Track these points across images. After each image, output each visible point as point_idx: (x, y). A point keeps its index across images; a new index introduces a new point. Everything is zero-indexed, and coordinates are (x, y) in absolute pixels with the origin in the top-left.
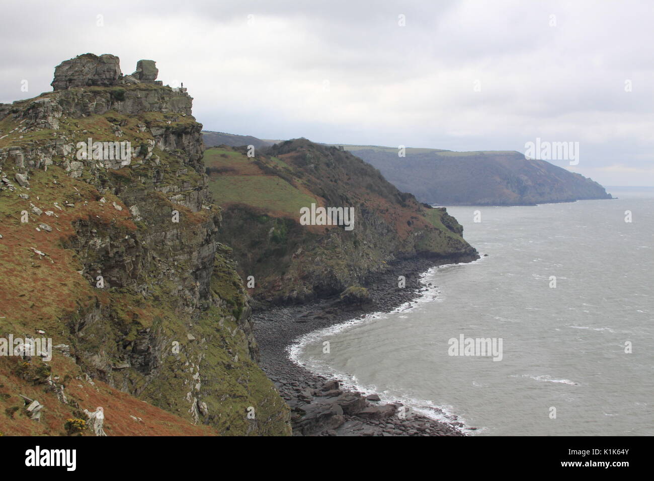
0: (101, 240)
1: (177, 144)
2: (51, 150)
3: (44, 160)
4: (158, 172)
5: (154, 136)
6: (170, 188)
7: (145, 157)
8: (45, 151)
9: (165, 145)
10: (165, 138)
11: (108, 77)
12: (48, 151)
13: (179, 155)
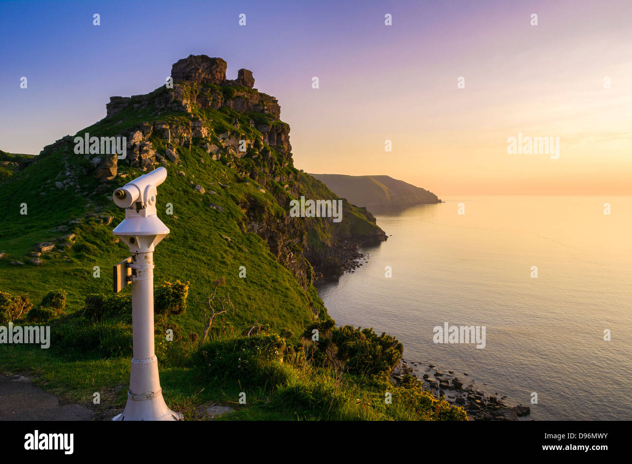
0: (259, 224)
1: (277, 142)
2: (191, 131)
3: (188, 139)
4: (271, 164)
5: (262, 133)
6: (281, 178)
7: (259, 150)
8: (187, 131)
9: (269, 142)
10: (270, 135)
11: (219, 78)
12: (189, 132)
13: (282, 150)
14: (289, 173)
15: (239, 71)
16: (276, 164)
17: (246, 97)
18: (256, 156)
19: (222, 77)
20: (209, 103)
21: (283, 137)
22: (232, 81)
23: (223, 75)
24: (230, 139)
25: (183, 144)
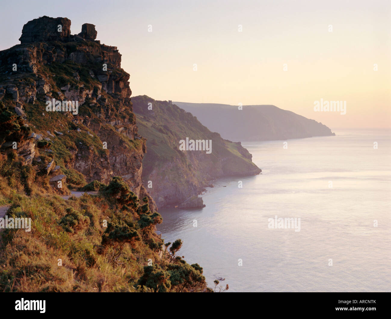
0: (85, 163)
1: (115, 89)
2: (35, 89)
3: (32, 97)
4: (107, 110)
5: (101, 82)
6: (116, 122)
7: (97, 98)
8: (32, 90)
9: (108, 89)
10: (108, 83)
11: (64, 35)
12: (34, 90)
13: (119, 97)
14: (124, 118)
15: (82, 25)
16: (112, 110)
17: (87, 50)
18: (93, 104)
19: (66, 34)
20: (53, 59)
21: (122, 85)
22: (75, 35)
23: (66, 32)
24: (69, 91)
25: (28, 101)
